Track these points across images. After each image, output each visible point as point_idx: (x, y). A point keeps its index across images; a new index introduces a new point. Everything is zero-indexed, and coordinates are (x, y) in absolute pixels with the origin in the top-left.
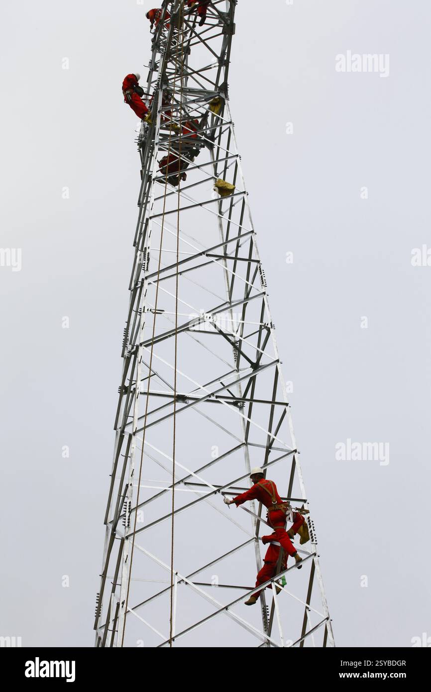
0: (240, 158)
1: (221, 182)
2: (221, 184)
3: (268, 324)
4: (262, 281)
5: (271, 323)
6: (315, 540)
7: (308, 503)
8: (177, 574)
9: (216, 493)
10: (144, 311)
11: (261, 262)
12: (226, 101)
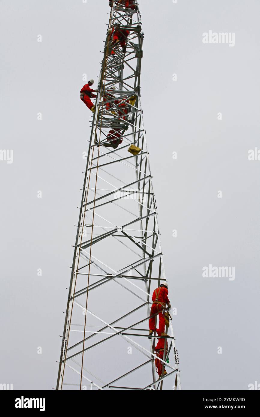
0: (145, 131)
1: (133, 147)
2: (133, 148)
3: (156, 232)
4: (154, 206)
5: (158, 231)
6: (177, 361)
7: (175, 339)
8: (92, 382)
9: (118, 334)
10: (81, 226)
11: (154, 194)
12: (139, 98)
